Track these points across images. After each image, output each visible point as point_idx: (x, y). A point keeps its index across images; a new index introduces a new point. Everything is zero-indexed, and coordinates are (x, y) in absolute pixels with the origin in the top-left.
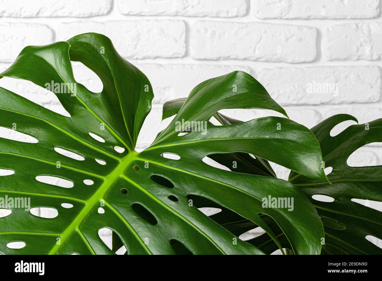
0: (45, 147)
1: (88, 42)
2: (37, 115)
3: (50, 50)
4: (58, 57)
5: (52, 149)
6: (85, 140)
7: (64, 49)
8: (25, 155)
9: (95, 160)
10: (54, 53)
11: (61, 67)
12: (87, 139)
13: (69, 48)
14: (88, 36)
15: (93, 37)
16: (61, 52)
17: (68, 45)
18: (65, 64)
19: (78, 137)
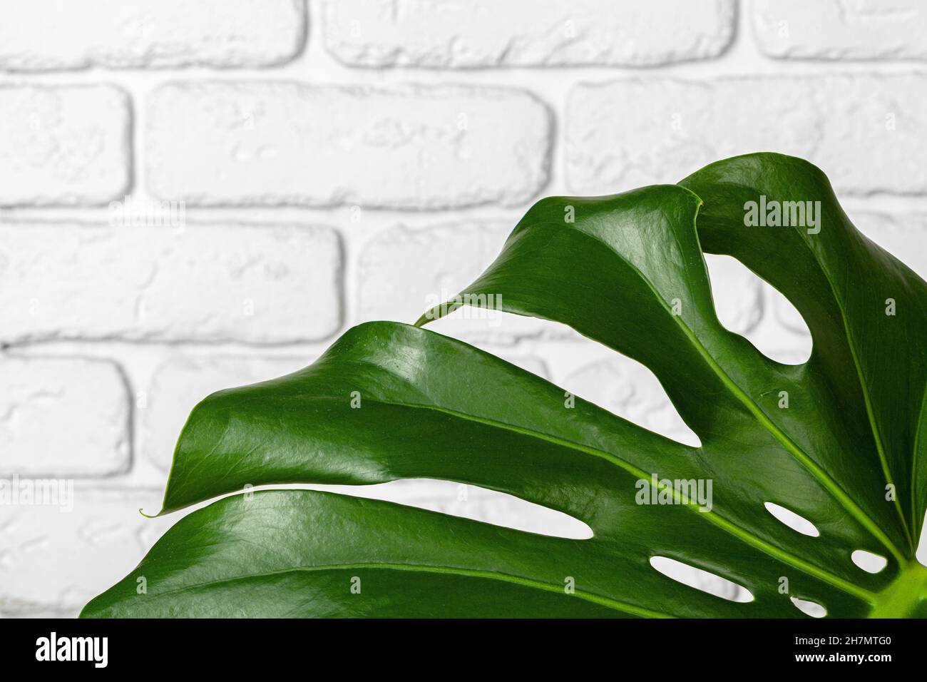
0: (618, 553)
1: (753, 186)
2: (593, 442)
3: (628, 216)
4: (657, 237)
5: (643, 561)
6: (752, 529)
7: (678, 213)
8: (552, 584)
9: (790, 600)
10: (643, 225)
11: (668, 274)
12: (759, 526)
13: (695, 207)
14: (754, 164)
15: (771, 169)
16: (668, 222)
17: (693, 199)
18: (680, 265)
19: (729, 517)
